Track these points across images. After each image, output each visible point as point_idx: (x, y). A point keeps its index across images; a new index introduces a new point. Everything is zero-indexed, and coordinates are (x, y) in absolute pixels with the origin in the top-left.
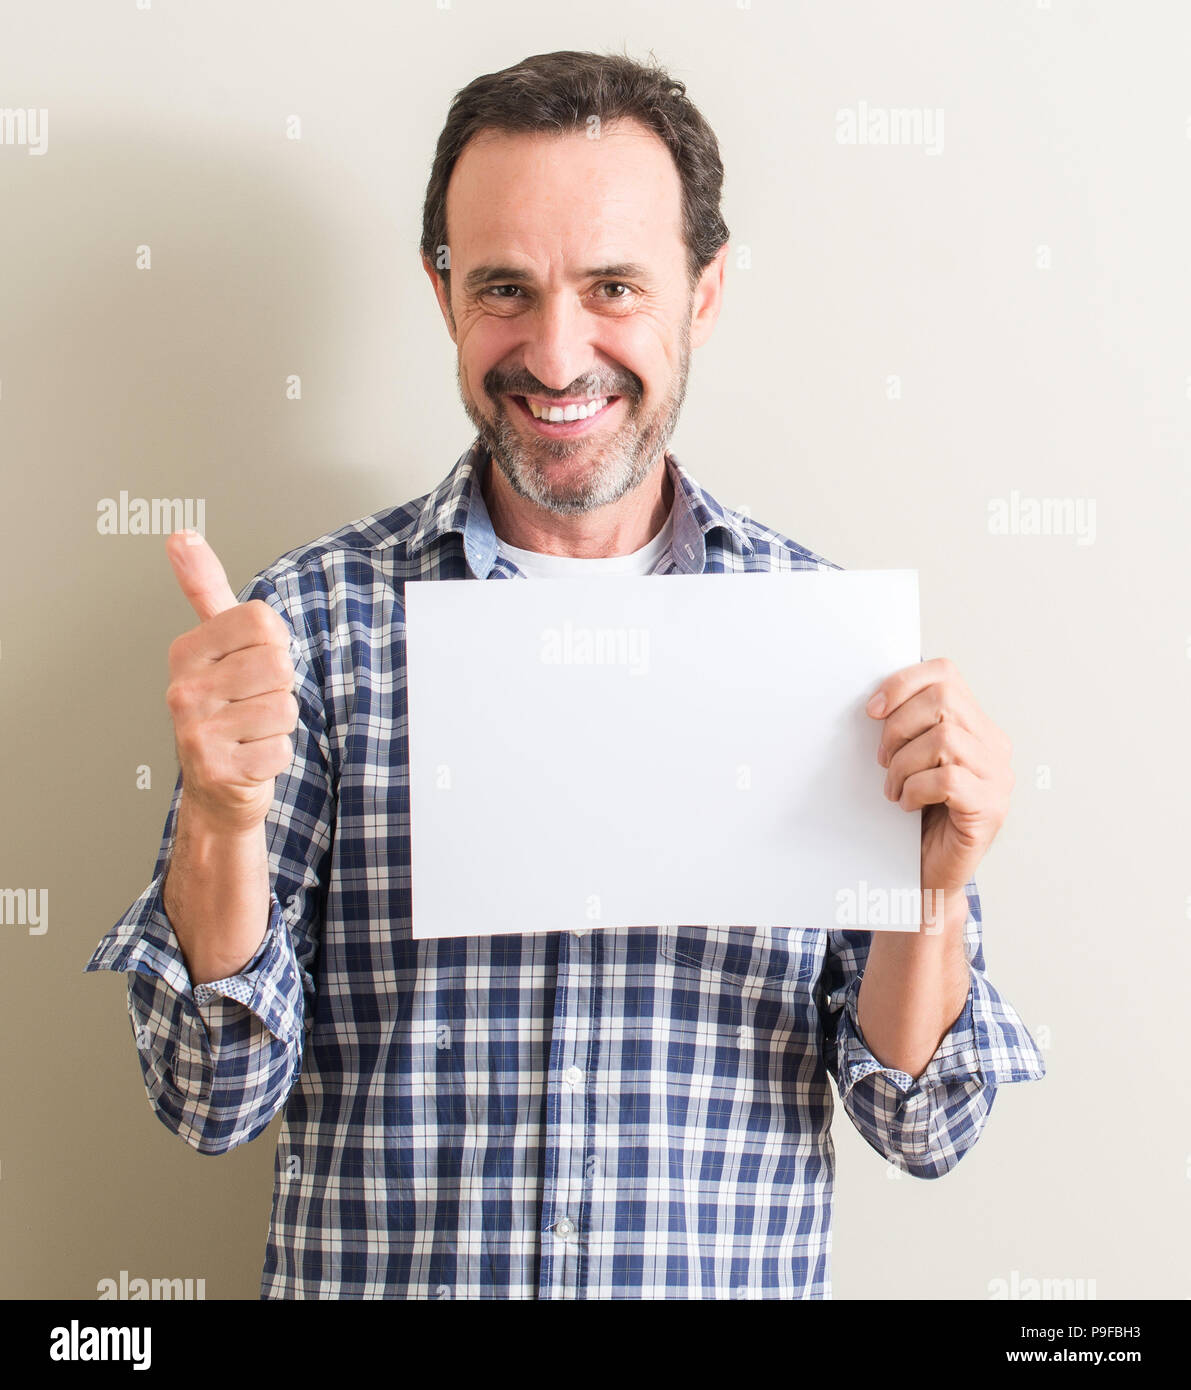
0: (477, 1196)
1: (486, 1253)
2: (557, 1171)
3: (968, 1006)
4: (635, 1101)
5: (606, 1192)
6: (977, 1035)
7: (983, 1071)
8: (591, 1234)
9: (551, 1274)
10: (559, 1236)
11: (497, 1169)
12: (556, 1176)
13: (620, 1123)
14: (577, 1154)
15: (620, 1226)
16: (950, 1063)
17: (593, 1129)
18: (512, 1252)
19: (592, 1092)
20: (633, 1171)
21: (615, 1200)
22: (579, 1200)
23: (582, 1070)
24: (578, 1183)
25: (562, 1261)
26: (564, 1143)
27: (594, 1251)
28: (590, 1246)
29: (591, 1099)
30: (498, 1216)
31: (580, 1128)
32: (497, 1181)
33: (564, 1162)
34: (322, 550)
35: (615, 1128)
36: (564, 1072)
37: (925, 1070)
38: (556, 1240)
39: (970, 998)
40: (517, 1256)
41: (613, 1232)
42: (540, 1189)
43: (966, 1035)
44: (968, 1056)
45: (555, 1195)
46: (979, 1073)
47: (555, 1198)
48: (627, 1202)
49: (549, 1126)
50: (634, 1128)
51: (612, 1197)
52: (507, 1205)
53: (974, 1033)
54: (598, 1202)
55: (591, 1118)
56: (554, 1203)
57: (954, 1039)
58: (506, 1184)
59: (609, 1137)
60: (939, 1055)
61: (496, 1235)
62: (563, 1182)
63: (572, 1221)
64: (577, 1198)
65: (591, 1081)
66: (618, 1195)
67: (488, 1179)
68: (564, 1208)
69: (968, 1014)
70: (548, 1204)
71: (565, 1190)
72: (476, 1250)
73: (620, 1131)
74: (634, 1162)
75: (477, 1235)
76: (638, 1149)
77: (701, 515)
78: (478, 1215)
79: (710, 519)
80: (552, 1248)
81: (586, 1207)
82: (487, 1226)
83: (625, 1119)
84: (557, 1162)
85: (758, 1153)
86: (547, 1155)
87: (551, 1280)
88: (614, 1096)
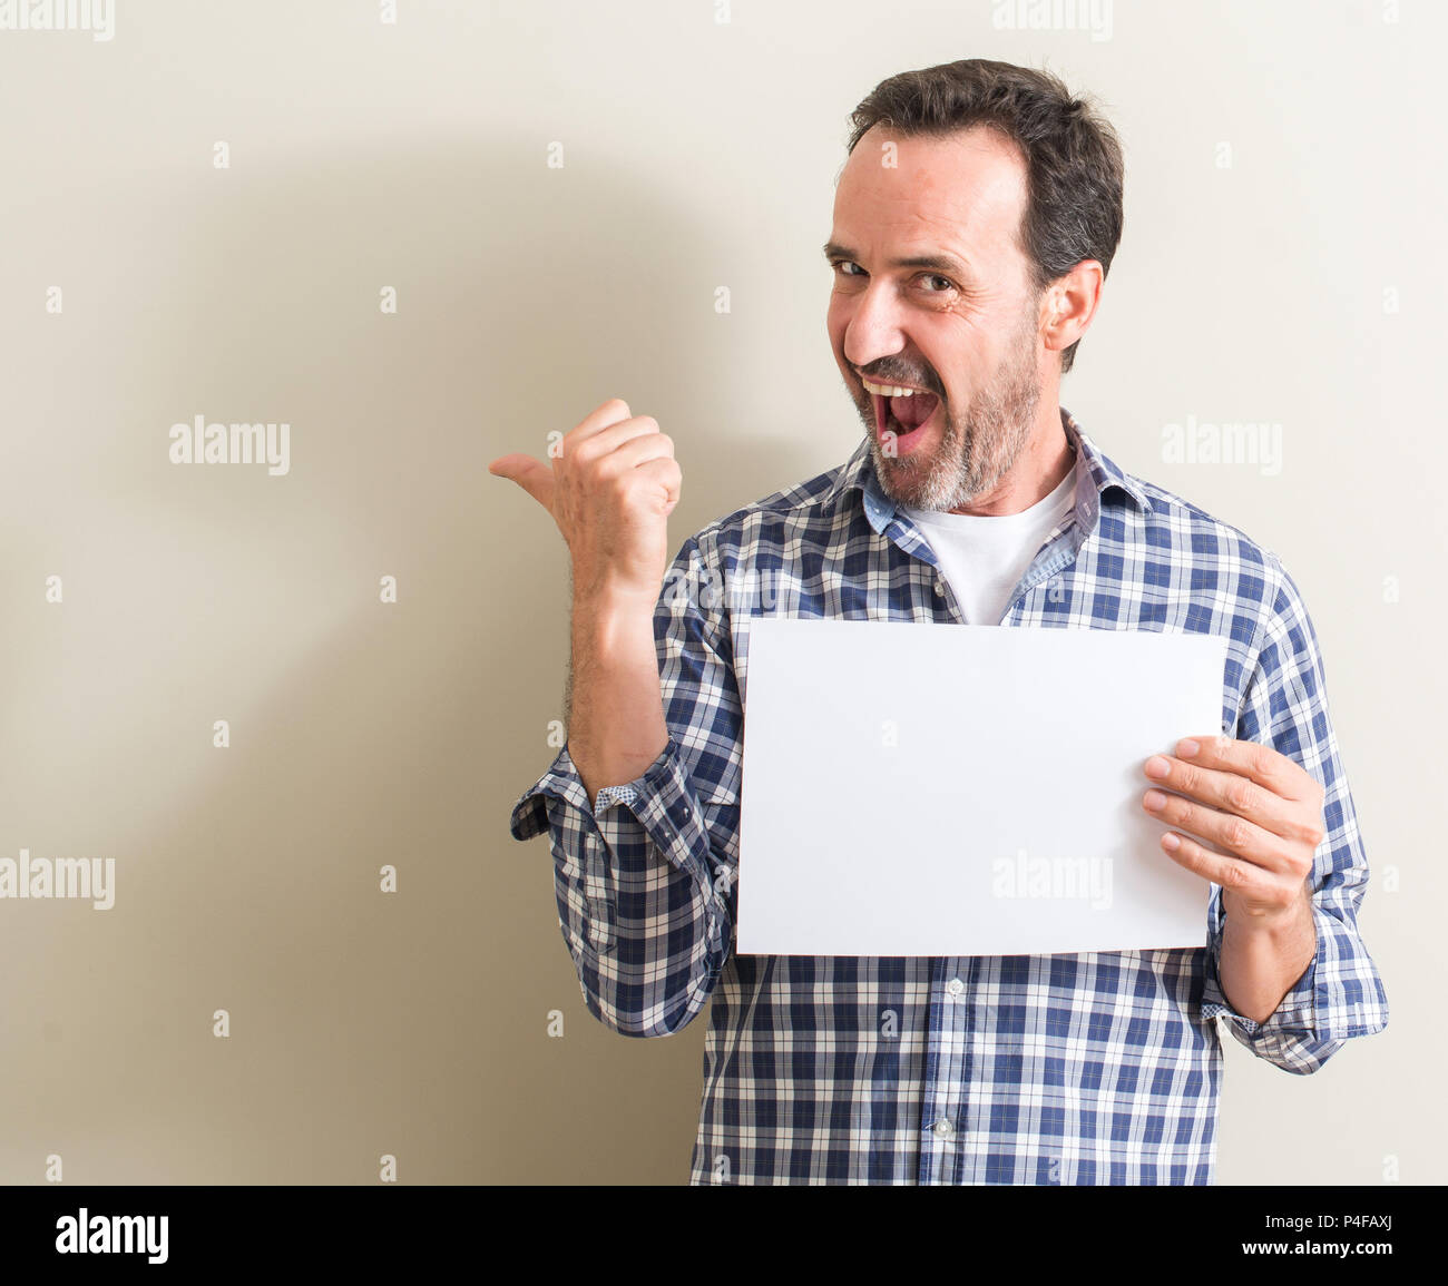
0: (867, 1098)
1: (873, 1150)
2: (937, 1075)
3: (1310, 970)
4: (1012, 1012)
5: (982, 1095)
6: (1317, 995)
7: (1318, 1028)
8: (967, 1133)
9: (930, 1170)
10: (938, 1136)
11: (884, 1073)
12: (936, 1079)
13: (997, 1032)
14: (957, 1060)
15: (995, 1128)
16: (1290, 1017)
17: (972, 1037)
18: (896, 1150)
19: (972, 1003)
20: (1008, 1076)
21: (990, 1103)
22: (957, 1102)
23: (963, 982)
24: (956, 1085)
25: (940, 1158)
26: (945, 1049)
27: (970, 1149)
28: (967, 1145)
29: (971, 1010)
30: (885, 1116)
31: (961, 1036)
32: (885, 1083)
33: (944, 1067)
34: (745, 514)
35: (992, 1037)
36: (947, 983)
37: (1268, 1019)
38: (935, 1138)
39: (1314, 962)
40: (900, 1153)
41: (988, 1133)
42: (922, 1091)
43: (1305, 995)
44: (1306, 1014)
45: (935, 1097)
46: (1313, 1030)
47: (935, 1099)
48: (1001, 1106)
49: (931, 1033)
50: (1009, 1037)
51: (988, 1100)
52: (893, 1106)
53: (1313, 994)
54: (975, 1105)
55: (971, 1027)
56: (934, 1104)
57: (1294, 997)
58: (893, 1088)
59: (986, 1045)
60: (1280, 1009)
61: (883, 1134)
62: (943, 1085)
63: (950, 1121)
64: (955, 1100)
65: (972, 993)
66: (993, 1098)
67: (876, 1082)
68: (943, 1109)
69: (1310, 978)
70: (929, 1104)
71: (946, 1092)
72: (865, 1147)
73: (997, 1039)
74: (1009, 1068)
75: (866, 1133)
76: (1013, 1056)
77: (1098, 476)
78: (868, 1115)
79: (1106, 478)
80: (932, 1146)
81: (963, 1108)
82: (875, 1125)
83: (1001, 1029)
84: (938, 1066)
85: (1136, 1065)
86: (929, 1060)
87: (930, 1175)
88: (992, 1007)
